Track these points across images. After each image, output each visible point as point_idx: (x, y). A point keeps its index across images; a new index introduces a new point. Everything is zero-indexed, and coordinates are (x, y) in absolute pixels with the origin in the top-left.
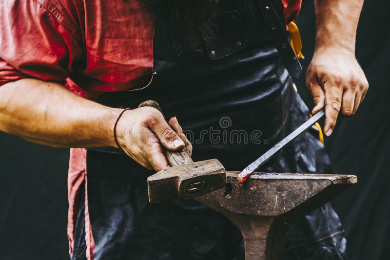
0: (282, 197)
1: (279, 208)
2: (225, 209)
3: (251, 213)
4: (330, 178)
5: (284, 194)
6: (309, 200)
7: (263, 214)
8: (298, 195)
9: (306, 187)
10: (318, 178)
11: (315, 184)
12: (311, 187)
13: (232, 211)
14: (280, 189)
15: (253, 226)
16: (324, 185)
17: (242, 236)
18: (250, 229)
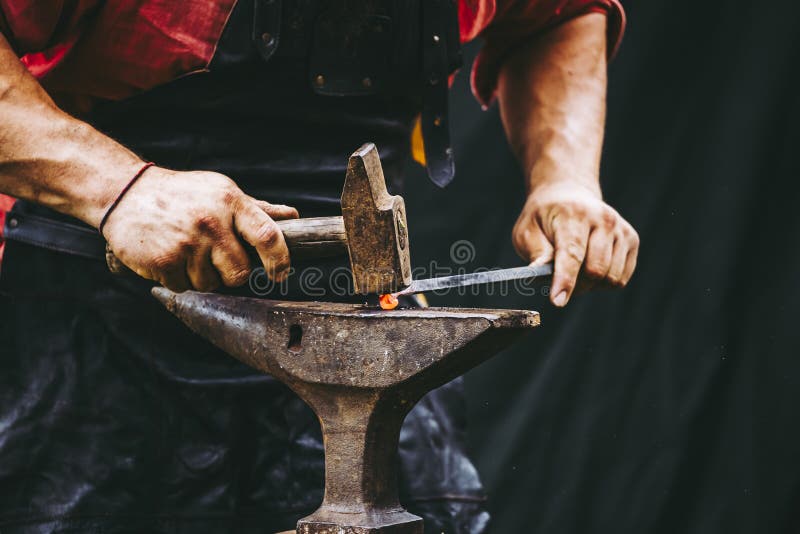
0: (396, 352)
1: (391, 372)
2: (289, 375)
3: (337, 382)
4: (488, 316)
5: (401, 346)
6: (448, 357)
7: (360, 384)
8: (427, 348)
9: (442, 333)
10: (465, 315)
11: (460, 327)
12: (452, 332)
13: (301, 376)
14: (393, 337)
15: (341, 407)
16: (477, 329)
17: (319, 425)
18: (334, 411)
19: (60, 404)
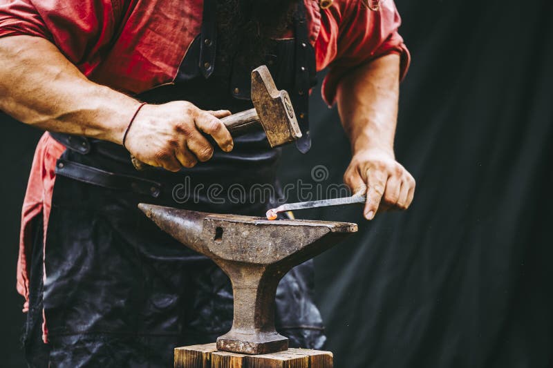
0: (276, 244)
1: (273, 255)
2: (214, 255)
3: (242, 260)
4: (328, 226)
5: (279, 241)
6: (305, 248)
7: (255, 262)
8: (293, 242)
9: (302, 234)
10: (315, 225)
11: (312, 231)
12: (308, 234)
13: (221, 256)
14: (274, 235)
15: (243, 274)
16: (322, 232)
17: (231, 284)
18: (240, 276)
19: (85, 268)
